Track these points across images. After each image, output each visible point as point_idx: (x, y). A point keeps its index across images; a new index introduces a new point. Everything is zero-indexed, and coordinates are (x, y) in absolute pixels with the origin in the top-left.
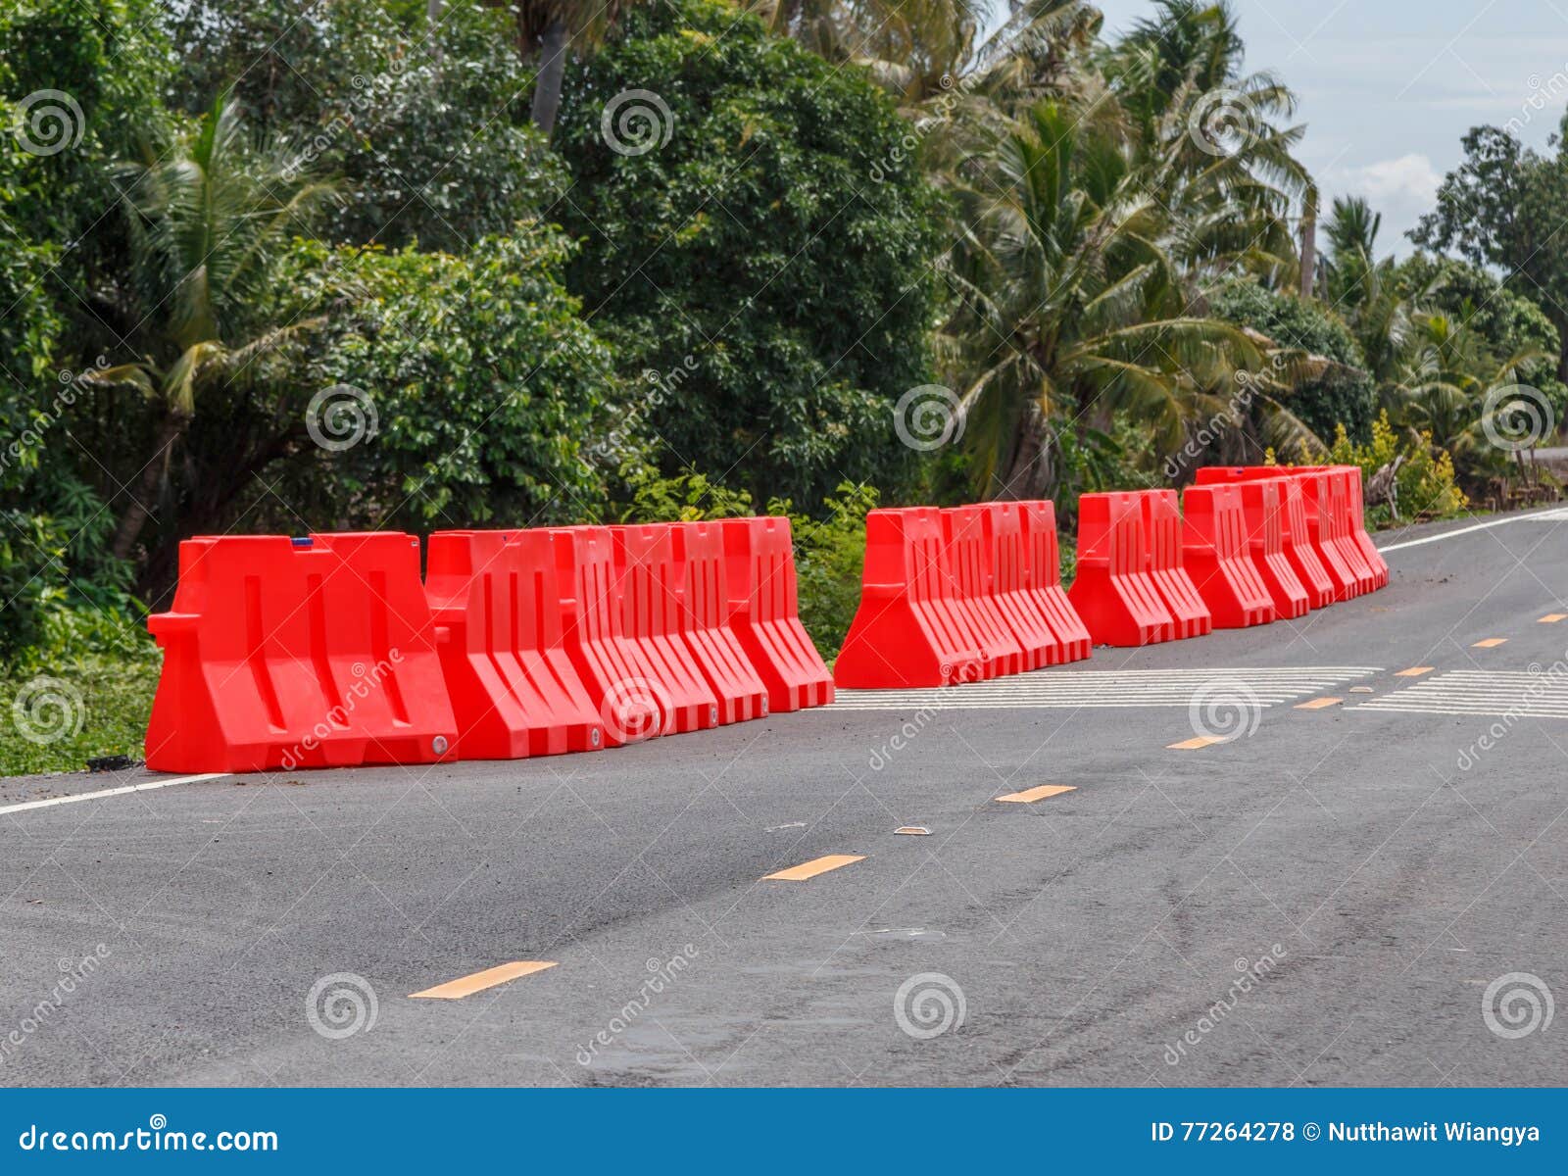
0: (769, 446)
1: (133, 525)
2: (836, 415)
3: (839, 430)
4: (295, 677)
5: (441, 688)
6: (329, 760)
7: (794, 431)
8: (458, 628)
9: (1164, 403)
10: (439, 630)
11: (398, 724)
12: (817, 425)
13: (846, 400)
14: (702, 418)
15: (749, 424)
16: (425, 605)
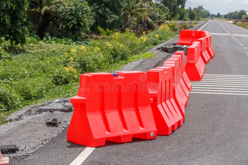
0: (105, 21)
1: (37, 27)
2: (113, 18)
3: (113, 19)
4: (113, 116)
5: (152, 117)
6: (123, 141)
7: (108, 20)
8: (155, 98)
9: (142, 17)
10: (151, 99)
11: (141, 128)
12: (111, 19)
13: (114, 16)
14: (98, 17)
15: (103, 18)
16: (148, 92)
